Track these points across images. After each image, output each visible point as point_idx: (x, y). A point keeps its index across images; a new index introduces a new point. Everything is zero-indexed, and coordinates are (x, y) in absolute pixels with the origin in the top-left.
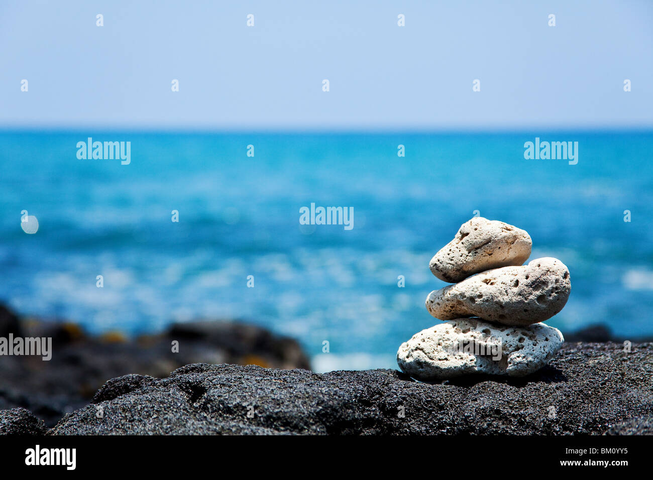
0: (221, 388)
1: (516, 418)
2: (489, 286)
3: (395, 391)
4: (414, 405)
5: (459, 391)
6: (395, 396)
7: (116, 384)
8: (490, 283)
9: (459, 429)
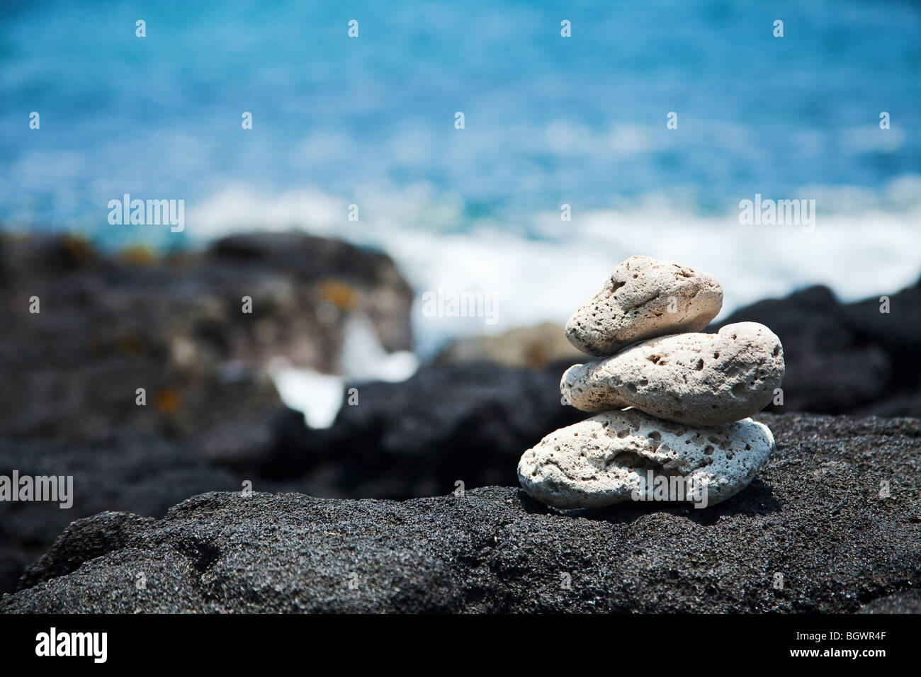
0: (244, 550)
1: (702, 583)
2: (657, 366)
3: (515, 539)
4: (544, 561)
5: (614, 531)
6: (515, 548)
7: (85, 529)
8: (658, 362)
9: (614, 604)
